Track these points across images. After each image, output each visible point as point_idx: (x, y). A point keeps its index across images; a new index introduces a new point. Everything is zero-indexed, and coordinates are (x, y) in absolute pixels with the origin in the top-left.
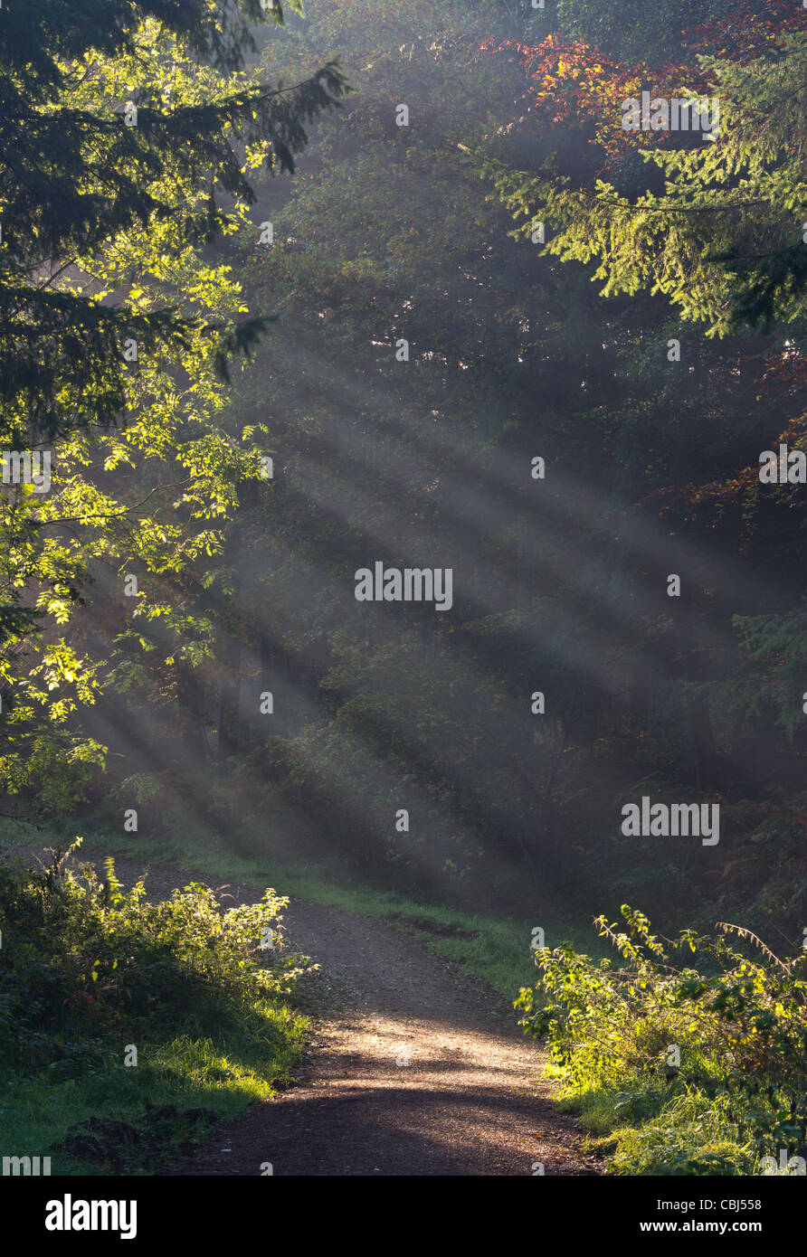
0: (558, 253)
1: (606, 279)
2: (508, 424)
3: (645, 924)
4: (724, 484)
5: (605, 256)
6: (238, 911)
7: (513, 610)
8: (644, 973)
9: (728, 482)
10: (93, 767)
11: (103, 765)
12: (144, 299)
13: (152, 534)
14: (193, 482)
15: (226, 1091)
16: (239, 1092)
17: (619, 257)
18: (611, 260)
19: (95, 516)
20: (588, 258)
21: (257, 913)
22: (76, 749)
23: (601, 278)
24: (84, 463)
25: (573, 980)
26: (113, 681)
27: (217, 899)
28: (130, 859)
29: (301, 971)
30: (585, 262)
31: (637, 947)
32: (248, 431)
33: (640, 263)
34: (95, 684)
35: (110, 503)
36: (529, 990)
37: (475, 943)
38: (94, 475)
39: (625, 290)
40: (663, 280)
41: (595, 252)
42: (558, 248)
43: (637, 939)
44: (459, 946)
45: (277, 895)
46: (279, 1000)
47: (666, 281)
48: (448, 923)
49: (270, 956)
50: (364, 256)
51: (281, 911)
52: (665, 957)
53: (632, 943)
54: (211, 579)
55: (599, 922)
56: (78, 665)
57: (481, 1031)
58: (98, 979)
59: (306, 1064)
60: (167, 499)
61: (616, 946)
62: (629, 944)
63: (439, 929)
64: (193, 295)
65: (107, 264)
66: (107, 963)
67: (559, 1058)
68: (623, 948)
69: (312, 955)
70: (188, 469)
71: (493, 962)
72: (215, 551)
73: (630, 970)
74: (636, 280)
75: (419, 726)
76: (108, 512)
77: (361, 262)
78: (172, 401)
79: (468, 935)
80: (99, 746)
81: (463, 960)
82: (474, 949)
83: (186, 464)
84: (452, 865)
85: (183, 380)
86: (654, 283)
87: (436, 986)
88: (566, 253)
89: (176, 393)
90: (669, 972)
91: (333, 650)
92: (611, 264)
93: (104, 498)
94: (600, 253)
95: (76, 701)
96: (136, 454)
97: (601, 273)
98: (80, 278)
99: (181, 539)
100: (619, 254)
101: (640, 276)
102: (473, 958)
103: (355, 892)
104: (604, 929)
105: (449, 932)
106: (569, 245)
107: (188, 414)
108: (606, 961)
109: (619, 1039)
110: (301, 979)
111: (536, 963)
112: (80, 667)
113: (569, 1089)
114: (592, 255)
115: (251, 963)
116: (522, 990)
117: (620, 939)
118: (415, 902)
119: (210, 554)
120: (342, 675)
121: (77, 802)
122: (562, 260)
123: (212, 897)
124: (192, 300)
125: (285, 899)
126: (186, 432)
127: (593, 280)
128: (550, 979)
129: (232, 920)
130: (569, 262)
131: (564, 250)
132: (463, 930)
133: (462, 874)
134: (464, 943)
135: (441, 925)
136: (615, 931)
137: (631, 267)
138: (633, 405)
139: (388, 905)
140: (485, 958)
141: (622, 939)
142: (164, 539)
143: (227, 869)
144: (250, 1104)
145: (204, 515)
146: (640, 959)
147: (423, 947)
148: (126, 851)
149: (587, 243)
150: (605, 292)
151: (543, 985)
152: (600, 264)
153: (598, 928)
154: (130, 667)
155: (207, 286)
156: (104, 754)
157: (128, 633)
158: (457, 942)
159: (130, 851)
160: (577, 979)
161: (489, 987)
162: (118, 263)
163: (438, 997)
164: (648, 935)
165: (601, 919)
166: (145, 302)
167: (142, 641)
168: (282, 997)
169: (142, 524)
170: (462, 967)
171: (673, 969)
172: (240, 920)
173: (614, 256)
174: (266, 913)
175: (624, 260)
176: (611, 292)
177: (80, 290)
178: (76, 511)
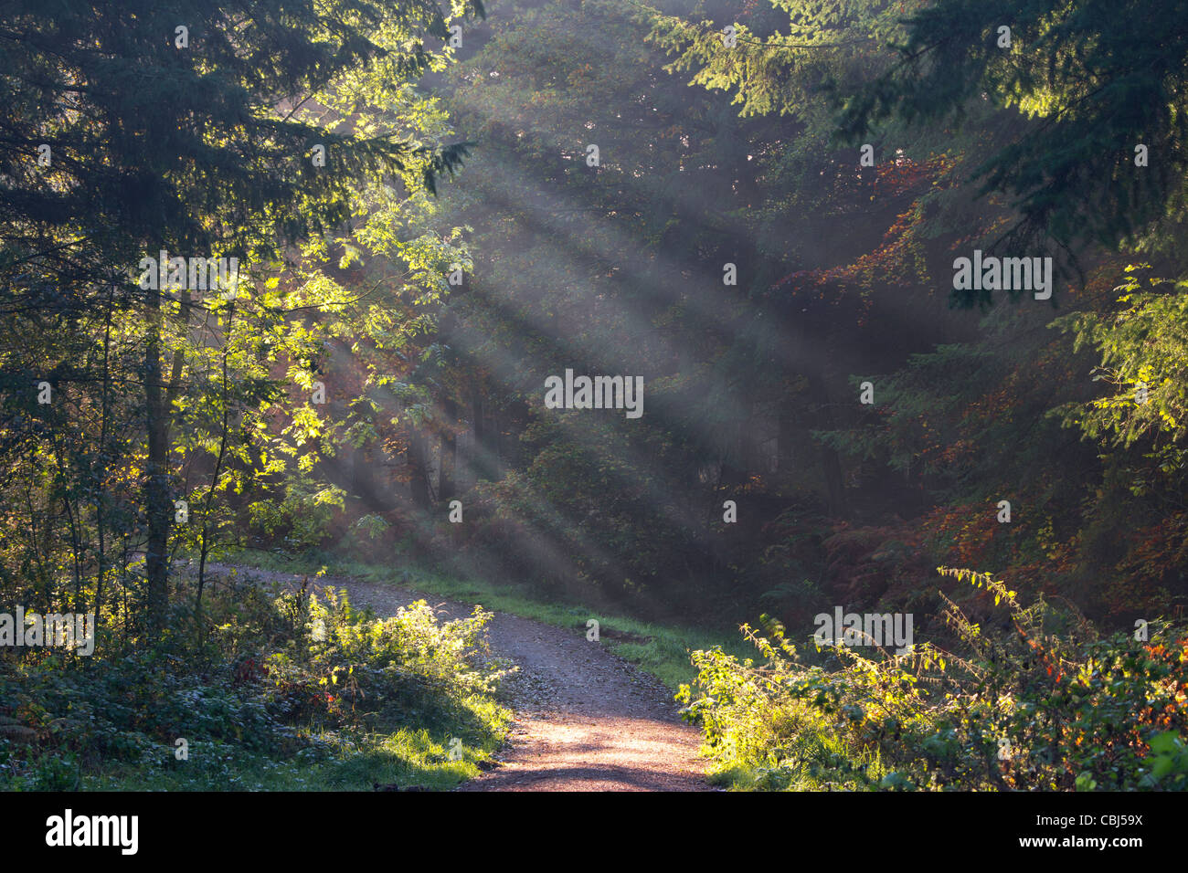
0: (705, 83)
1: (744, 103)
2: (670, 221)
3: (780, 630)
4: (845, 267)
5: (742, 85)
6: (453, 624)
7: (678, 374)
8: (781, 669)
9: (849, 266)
10: (334, 508)
11: (343, 506)
12: (370, 126)
13: (379, 317)
14: (413, 274)
15: (441, 772)
16: (451, 773)
17: (753, 85)
18: (747, 87)
19: (332, 303)
20: (728, 86)
21: (468, 626)
22: (320, 493)
23: (740, 102)
24: (323, 260)
25: (721, 678)
26: (349, 438)
27: (435, 615)
28: (368, 582)
29: (504, 673)
30: (726, 90)
31: (775, 649)
32: (456, 232)
33: (771, 90)
34: (334, 441)
35: (346, 293)
36: (687, 686)
37: (648, 647)
38: (331, 270)
39: (759, 111)
40: (790, 104)
41: (734, 81)
42: (705, 79)
43: (775, 642)
44: (635, 649)
45: (484, 611)
46: (486, 697)
47: (792, 105)
48: (627, 631)
49: (480, 660)
50: (550, 87)
51: (488, 623)
52: (797, 657)
53: (772, 646)
54: (428, 354)
55: (744, 629)
56: (320, 424)
57: (652, 718)
58: (337, 682)
59: (506, 749)
60: (394, 287)
61: (758, 649)
62: (769, 647)
63: (619, 636)
64: (409, 122)
65: (339, 98)
66: (344, 669)
67: (711, 740)
68: (764, 649)
69: (515, 658)
70: (408, 263)
71: (663, 662)
72: (430, 330)
73: (768, 668)
74: (768, 104)
75: (600, 470)
76: (343, 300)
77: (546, 92)
78: (394, 208)
79: (641, 641)
80: (340, 491)
81: (638, 661)
82: (647, 652)
83: (407, 258)
84: (631, 583)
85: (402, 192)
86: (783, 106)
87: (615, 683)
88: (710, 83)
89: (398, 202)
90: (800, 669)
91: (530, 409)
92: (747, 91)
93: (341, 288)
94: (738, 82)
95: (320, 454)
96: (365, 252)
97: (739, 98)
98: (317, 111)
99: (402, 321)
100: (754, 82)
101: (771, 100)
102: (646, 659)
103: (551, 607)
104: (748, 635)
105: (627, 638)
106: (713, 75)
107: (407, 219)
108: (749, 661)
109: (759, 724)
110: (504, 679)
111: (692, 663)
112: (323, 426)
113: (720, 766)
114: (732, 84)
115: (463, 667)
116: (681, 686)
117: (761, 643)
118: (600, 614)
119: (426, 332)
120: (538, 430)
121: (322, 538)
122: (707, 88)
123: (431, 613)
124: (408, 126)
125: (491, 614)
126: (404, 234)
127: (732, 103)
128: (704, 677)
129: (448, 632)
130: (713, 90)
131: (708, 80)
132: (639, 636)
133: (639, 590)
134: (639, 647)
135: (621, 632)
136: (757, 636)
137: (763, 93)
138: (771, 206)
139: (577, 617)
140: (656, 659)
141: (763, 643)
142: (390, 321)
143: (447, 590)
144: (460, 782)
145: (421, 302)
146: (778, 658)
147: (606, 651)
148: (364, 576)
149: (727, 74)
150: (743, 114)
151: (698, 682)
152: (738, 92)
153: (743, 634)
154: (363, 426)
155: (421, 115)
156: (343, 497)
157: (361, 398)
158: (634, 645)
159: (368, 576)
160: (724, 676)
161: (659, 682)
162: (348, 97)
163: (617, 691)
164: (784, 638)
165: (746, 626)
166: (370, 129)
167: (373, 405)
168: (488, 694)
169: (371, 309)
170: (636, 667)
171: (803, 667)
172: (454, 631)
173: (749, 85)
174: (476, 625)
175: (758, 87)
176: (748, 114)
177: (317, 120)
178: (317, 300)
